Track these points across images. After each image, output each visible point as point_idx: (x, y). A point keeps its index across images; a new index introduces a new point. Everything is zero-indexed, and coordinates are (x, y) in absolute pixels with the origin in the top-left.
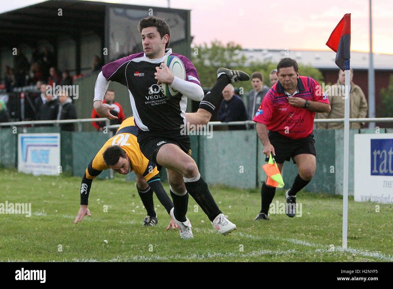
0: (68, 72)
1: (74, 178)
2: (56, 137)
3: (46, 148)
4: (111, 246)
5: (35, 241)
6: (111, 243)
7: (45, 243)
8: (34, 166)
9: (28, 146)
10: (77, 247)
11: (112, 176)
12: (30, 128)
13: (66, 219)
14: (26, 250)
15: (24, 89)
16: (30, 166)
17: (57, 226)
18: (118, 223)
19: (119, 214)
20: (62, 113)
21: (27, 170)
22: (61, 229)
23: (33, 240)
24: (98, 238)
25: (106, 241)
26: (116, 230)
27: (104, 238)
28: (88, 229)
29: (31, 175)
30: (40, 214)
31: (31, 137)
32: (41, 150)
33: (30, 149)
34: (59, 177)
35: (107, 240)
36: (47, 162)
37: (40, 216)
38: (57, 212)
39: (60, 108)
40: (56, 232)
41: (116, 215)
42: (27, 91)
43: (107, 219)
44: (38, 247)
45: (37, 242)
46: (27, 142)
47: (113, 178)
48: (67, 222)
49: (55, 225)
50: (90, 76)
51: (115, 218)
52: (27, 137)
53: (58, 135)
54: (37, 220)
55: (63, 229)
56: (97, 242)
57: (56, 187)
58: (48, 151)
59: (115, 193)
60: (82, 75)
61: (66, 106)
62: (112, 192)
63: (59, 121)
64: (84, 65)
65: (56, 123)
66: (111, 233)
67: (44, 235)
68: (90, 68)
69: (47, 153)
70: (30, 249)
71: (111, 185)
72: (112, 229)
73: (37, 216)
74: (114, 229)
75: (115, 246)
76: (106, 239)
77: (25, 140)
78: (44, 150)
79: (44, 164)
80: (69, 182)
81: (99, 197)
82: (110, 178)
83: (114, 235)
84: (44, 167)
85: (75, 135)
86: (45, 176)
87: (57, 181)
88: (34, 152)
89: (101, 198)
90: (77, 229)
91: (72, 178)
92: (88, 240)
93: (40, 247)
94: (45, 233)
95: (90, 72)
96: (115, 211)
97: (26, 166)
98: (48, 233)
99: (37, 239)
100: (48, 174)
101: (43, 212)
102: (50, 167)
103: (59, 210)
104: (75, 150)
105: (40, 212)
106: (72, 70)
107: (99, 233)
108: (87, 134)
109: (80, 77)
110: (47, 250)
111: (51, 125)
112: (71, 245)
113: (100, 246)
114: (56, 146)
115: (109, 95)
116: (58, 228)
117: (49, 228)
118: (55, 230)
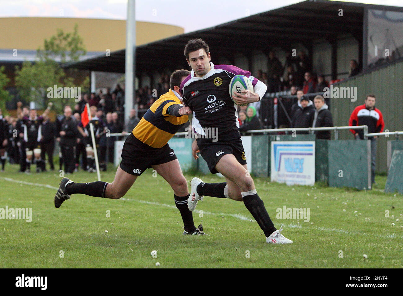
0: (323, 77)
1: (330, 188)
2: (311, 146)
3: (300, 157)
4: (371, 261)
5: (291, 255)
6: (371, 258)
7: (301, 257)
8: (287, 176)
9: (282, 154)
10: (334, 261)
11: (370, 187)
12: (283, 136)
13: (322, 231)
14: (282, 264)
15: (277, 94)
16: (284, 175)
17: (314, 239)
18: (377, 237)
19: (378, 226)
20: (317, 119)
21: (281, 180)
22: (318, 242)
23: (289, 253)
24: (357, 252)
25: (365, 256)
26: (375, 244)
27: (364, 252)
28: (346, 243)
29: (284, 184)
30: (294, 226)
31: (285, 145)
32: (295, 159)
33: (283, 157)
34: (313, 187)
35: (367, 255)
36: (301, 172)
37: (295, 228)
38: (313, 224)
39: (316, 115)
40: (313, 245)
41: (375, 228)
42: (280, 97)
43: (366, 232)
44: (294, 261)
45: (292, 256)
46: (281, 150)
47: (371, 189)
48: (324, 235)
49: (311, 238)
50: (347, 81)
51: (375, 232)
52: (281, 145)
53: (313, 143)
54: (292, 232)
55: (319, 242)
56: (355, 257)
57: (311, 197)
58: (303, 159)
59: (373, 205)
60: (339, 81)
61: (322, 112)
62: (370, 203)
63: (314, 129)
64: (340, 70)
65: (311, 131)
66: (370, 247)
67: (300, 248)
68: (347, 73)
69: (301, 162)
70: (285, 263)
71: (368, 196)
72: (372, 243)
73: (292, 229)
74: (374, 243)
75: (374, 261)
76: (365, 253)
77: (278, 148)
78: (298, 159)
79: (298, 174)
80: (324, 192)
81: (357, 208)
82: (367, 189)
83: (374, 249)
84: (298, 176)
85: (331, 143)
86: (299, 186)
87: (312, 191)
88: (287, 160)
89: (358, 210)
90: (335, 243)
91: (327, 189)
92: (346, 255)
93: (296, 261)
94: (300, 246)
95: (347, 76)
96: (374, 223)
97: (279, 176)
98: (304, 247)
99: (293, 252)
100: (302, 184)
101: (297, 224)
102: (304, 177)
103: (314, 222)
104: (330, 159)
105: (295, 224)
106: (329, 75)
107: (358, 247)
108: (344, 142)
109: (336, 82)
110: (303, 264)
111: (306, 133)
112: (328, 259)
113: (359, 261)
114: (311, 154)
115: (370, 100)
116: (315, 241)
117: (305, 241)
118: (311, 243)
